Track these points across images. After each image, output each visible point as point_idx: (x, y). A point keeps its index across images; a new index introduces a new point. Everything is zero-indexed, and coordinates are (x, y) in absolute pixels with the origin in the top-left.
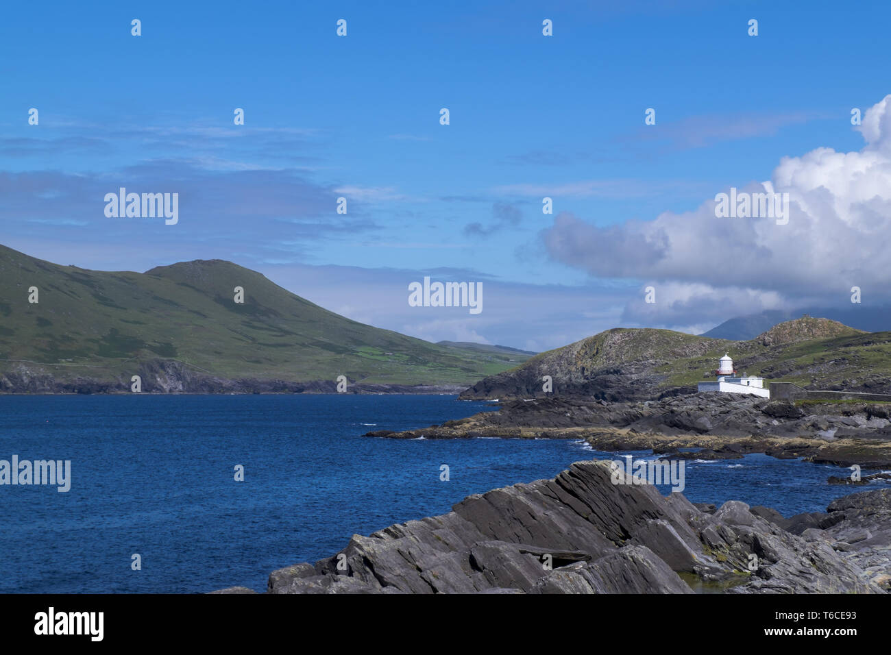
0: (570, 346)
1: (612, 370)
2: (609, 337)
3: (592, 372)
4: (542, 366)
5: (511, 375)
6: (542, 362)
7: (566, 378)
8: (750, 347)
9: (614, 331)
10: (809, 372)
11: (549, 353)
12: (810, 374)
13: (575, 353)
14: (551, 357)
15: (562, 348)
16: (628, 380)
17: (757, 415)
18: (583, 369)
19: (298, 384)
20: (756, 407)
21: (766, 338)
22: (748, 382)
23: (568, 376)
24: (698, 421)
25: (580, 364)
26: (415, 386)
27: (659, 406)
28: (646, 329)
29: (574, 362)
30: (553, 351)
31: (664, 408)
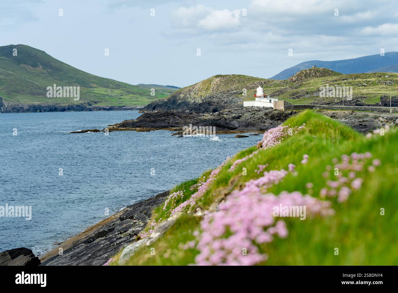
0: (195, 85)
1: (215, 97)
2: (214, 80)
3: (205, 98)
4: (181, 95)
5: (165, 100)
6: (181, 93)
7: (193, 101)
8: (285, 83)
9: (217, 76)
10: (314, 95)
11: (185, 88)
12: (314, 96)
13: (198, 88)
14: (185, 90)
15: (191, 86)
16: (222, 101)
17: (266, 119)
18: (201, 96)
19: (63, 107)
20: (266, 114)
21: (293, 78)
22: (270, 101)
23: (194, 100)
24: (231, 123)
25: (200, 94)
26: (122, 107)
27: (217, 115)
28: (233, 75)
29: (197, 93)
30: (186, 87)
31: (219, 116)
